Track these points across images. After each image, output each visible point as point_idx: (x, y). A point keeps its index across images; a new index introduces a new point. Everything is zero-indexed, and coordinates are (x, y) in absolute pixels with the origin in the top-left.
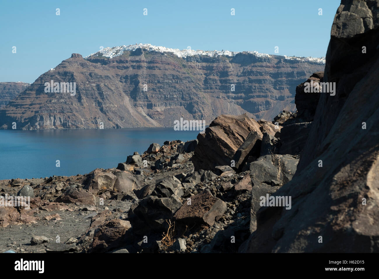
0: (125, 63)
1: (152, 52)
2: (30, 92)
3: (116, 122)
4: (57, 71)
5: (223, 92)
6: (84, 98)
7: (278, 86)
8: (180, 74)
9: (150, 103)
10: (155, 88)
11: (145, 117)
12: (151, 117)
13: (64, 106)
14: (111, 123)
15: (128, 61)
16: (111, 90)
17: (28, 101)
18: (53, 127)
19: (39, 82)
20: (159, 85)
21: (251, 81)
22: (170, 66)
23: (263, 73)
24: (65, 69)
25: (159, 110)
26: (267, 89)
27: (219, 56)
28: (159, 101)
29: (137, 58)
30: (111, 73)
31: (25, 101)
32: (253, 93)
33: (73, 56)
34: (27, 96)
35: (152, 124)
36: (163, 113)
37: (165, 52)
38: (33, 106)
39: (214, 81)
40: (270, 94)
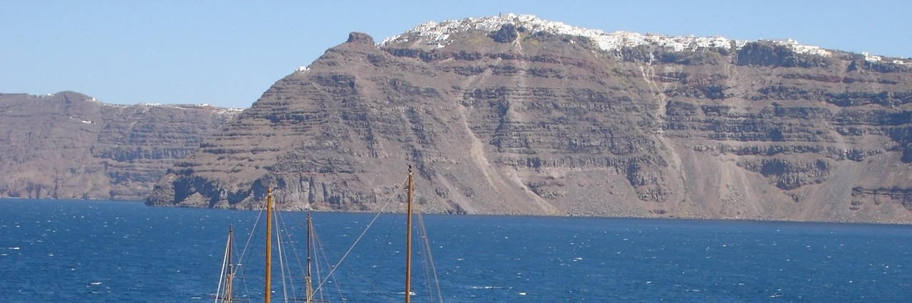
0: (473, 59)
1: (541, 34)
2: (251, 120)
3: (457, 201)
4: (315, 72)
5: (711, 137)
6: (379, 138)
7: (848, 126)
8: (608, 90)
9: (535, 156)
10: (547, 121)
11: (523, 189)
12: (536, 192)
13: (334, 155)
14: (444, 201)
15: (480, 54)
16: (442, 123)
17: (245, 143)
18: (307, 206)
19: (273, 99)
20: (556, 114)
21: (779, 112)
22: (582, 70)
23: (811, 94)
24: (333, 67)
25: (555, 174)
26: (819, 133)
27: (700, 49)
28: (555, 153)
29: (504, 48)
30: (441, 82)
31: (237, 142)
32: (784, 141)
33: (353, 38)
34: (244, 132)
35: (539, 208)
36: (563, 181)
37: (570, 36)
38: (260, 155)
39: (687, 109)
40: (825, 145)
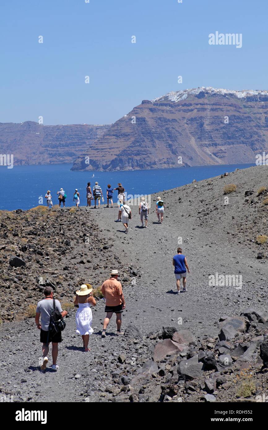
0: (189, 106)
1: (215, 94)
2: (108, 137)
3: (186, 162)
4: (130, 117)
6: (156, 140)
8: (241, 115)
9: (215, 142)
10: (218, 128)
11: (211, 155)
12: (216, 156)
13: (139, 148)
15: (192, 104)
16: (179, 132)
17: (106, 146)
18: (131, 168)
19: (115, 128)
20: (222, 125)
22: (231, 107)
24: (137, 115)
25: (223, 149)
28: (222, 140)
29: (201, 101)
30: (178, 116)
31: (104, 145)
33: (144, 102)
34: (106, 141)
35: (217, 162)
36: (226, 151)
37: (226, 94)
38: (113, 150)
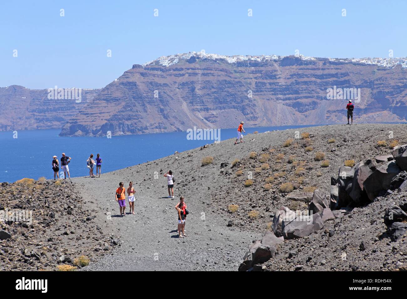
0: (180, 71)
1: (206, 59)
2: (98, 101)
3: (178, 127)
4: (121, 81)
5: (273, 94)
6: (147, 105)
7: (324, 87)
8: (232, 79)
9: (207, 107)
10: (210, 93)
11: (203, 120)
12: (208, 121)
13: (130, 113)
14: (173, 127)
15: (183, 69)
16: (170, 97)
17: (96, 110)
18: (122, 133)
19: (106, 92)
20: (213, 90)
21: (298, 83)
22: (222, 72)
23: (309, 76)
24: (128, 79)
25: (215, 113)
26: (313, 90)
27: (267, 60)
28: (214, 105)
29: (192, 65)
30: (168, 80)
31: (94, 110)
32: (300, 94)
33: (134, 67)
34: (95, 106)
35: (209, 126)
36: (218, 115)
37: (217, 59)
38: (103, 115)
39: (263, 84)
40: (316, 95)
